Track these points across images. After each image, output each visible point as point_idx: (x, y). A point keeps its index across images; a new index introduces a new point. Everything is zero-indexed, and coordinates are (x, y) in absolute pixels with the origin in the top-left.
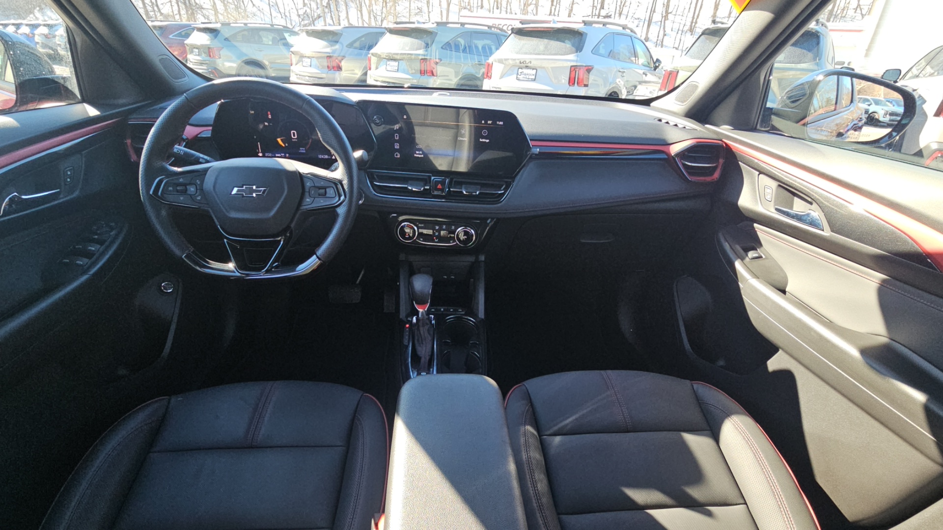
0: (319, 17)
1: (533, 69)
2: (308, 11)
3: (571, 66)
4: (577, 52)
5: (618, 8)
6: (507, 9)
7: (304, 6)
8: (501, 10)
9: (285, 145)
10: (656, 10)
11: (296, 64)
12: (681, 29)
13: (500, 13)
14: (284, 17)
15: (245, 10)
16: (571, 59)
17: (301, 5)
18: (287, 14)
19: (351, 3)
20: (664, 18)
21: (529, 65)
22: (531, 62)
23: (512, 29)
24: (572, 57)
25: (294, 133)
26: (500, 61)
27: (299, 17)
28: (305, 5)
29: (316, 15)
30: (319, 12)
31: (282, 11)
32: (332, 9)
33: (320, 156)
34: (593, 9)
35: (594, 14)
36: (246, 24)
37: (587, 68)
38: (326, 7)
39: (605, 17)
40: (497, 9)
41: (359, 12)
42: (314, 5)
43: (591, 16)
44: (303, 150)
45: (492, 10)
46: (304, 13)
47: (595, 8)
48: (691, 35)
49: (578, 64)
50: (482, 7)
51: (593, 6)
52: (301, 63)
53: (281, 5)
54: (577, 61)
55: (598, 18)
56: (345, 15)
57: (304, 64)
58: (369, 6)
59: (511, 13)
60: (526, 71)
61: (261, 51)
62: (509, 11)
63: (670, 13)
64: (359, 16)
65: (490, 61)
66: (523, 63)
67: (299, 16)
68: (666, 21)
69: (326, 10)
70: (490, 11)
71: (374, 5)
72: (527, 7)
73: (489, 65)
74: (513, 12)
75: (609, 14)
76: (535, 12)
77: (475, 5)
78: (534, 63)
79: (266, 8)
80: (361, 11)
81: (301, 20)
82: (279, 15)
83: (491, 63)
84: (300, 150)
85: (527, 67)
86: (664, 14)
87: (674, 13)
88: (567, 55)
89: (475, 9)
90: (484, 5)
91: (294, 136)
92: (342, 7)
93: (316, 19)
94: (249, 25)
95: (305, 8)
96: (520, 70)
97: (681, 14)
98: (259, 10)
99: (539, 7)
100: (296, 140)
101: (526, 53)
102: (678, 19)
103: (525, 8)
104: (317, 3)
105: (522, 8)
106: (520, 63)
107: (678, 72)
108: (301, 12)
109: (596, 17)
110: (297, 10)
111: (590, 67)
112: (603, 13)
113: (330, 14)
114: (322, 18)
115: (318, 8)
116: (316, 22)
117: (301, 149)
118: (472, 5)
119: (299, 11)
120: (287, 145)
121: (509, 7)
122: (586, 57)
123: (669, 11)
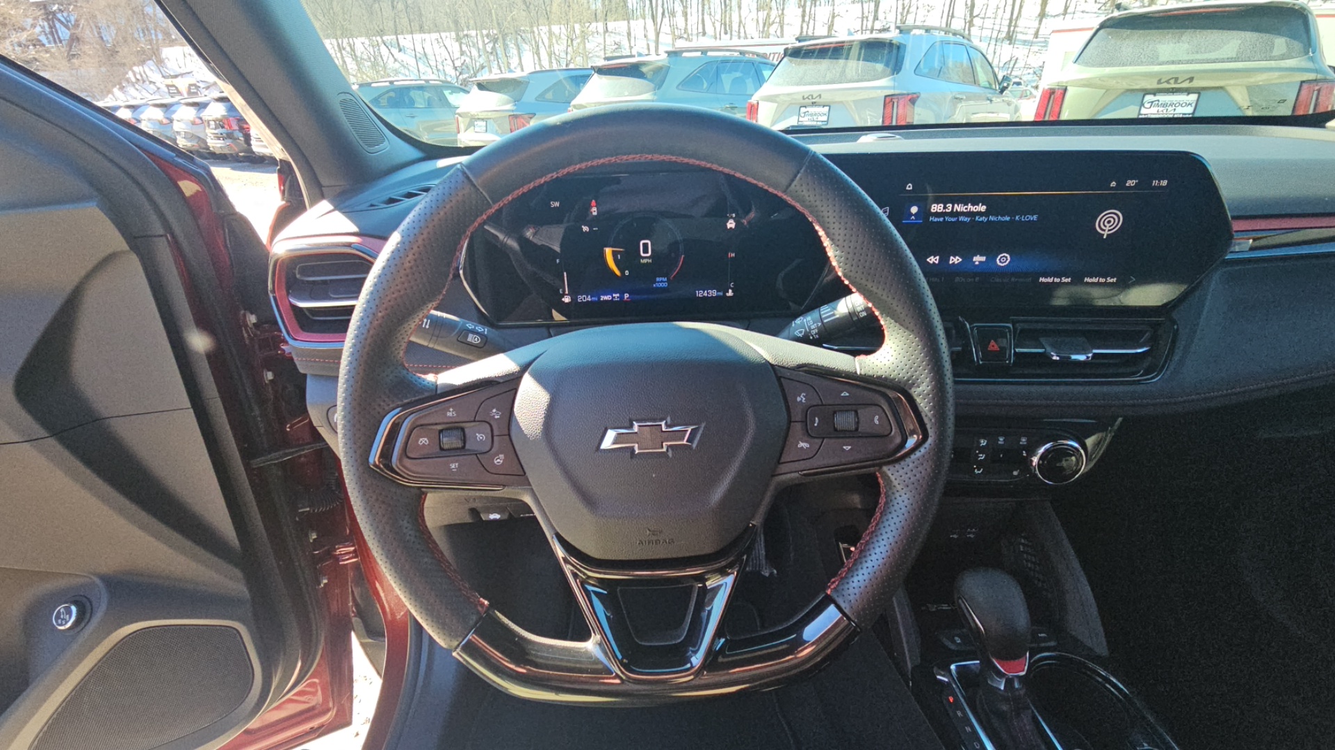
0: (483, 67)
1: (824, 106)
2: (468, 60)
3: (886, 96)
4: (893, 74)
5: (899, 17)
6: (739, 32)
7: (461, 55)
8: (731, 35)
9: (622, 272)
10: (955, 14)
11: (466, 131)
12: (994, 35)
13: (731, 39)
14: (435, 71)
15: (385, 67)
16: (884, 84)
17: (457, 54)
18: (440, 67)
19: (524, 45)
20: (967, 24)
21: (817, 100)
22: (820, 96)
23: (786, 50)
24: (884, 82)
25: (645, 246)
26: (770, 99)
27: (456, 70)
28: (462, 53)
29: (478, 64)
30: (482, 60)
31: (433, 63)
32: (500, 56)
33: (700, 294)
34: (862, 21)
35: (864, 28)
36: (391, 82)
37: (910, 97)
38: (492, 53)
39: (880, 31)
40: (726, 33)
41: (536, 56)
42: (474, 53)
43: (860, 32)
44: (662, 281)
45: (718, 36)
46: (462, 64)
47: (865, 19)
48: (1010, 44)
49: (897, 92)
50: (704, 34)
51: (863, 18)
52: (472, 128)
53: (431, 57)
54: (894, 88)
55: (872, 32)
56: (518, 61)
57: (477, 129)
58: (550, 47)
59: (746, 38)
60: (812, 110)
61: (413, 117)
62: (742, 34)
63: (977, 16)
64: (536, 62)
65: (753, 100)
66: (808, 98)
67: (455, 68)
68: (972, 29)
69: (492, 58)
70: (716, 38)
71: (556, 45)
72: (768, 28)
73: (752, 106)
74: (749, 36)
75: (887, 26)
76: (779, 33)
77: (695, 32)
78: (826, 98)
79: (412, 62)
80: (538, 54)
81: (458, 74)
82: (429, 70)
83: (755, 102)
84: (655, 282)
85: (814, 104)
86: (968, 19)
87: (982, 15)
88: (878, 79)
89: (695, 38)
90: (707, 30)
91: (646, 251)
92: (513, 51)
93: (478, 71)
94: (395, 83)
95: (463, 58)
96: (803, 110)
97: (994, 16)
98: (403, 66)
99: (785, 26)
100: (650, 261)
101: (811, 84)
102: (988, 23)
103: (766, 29)
104: (479, 49)
105: (761, 30)
106: (804, 99)
107: (1065, 90)
108: (458, 63)
109: (868, 32)
110: (453, 61)
111: (915, 96)
112: (878, 25)
113: (496, 62)
114: (486, 69)
115: (480, 56)
116: (478, 75)
117: (658, 279)
118: (690, 32)
119: (456, 62)
120: (627, 273)
121: (742, 30)
122: (908, 81)
123: (975, 14)
